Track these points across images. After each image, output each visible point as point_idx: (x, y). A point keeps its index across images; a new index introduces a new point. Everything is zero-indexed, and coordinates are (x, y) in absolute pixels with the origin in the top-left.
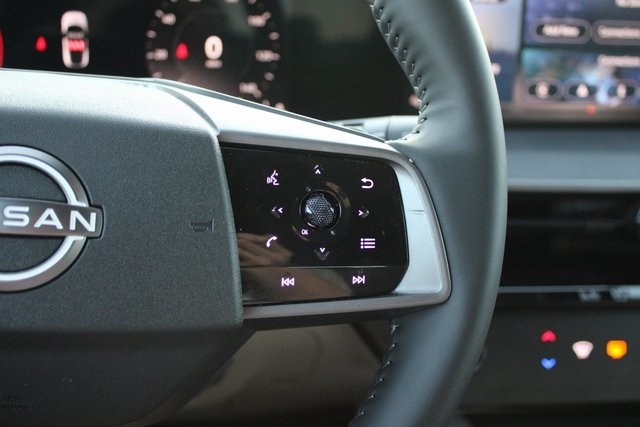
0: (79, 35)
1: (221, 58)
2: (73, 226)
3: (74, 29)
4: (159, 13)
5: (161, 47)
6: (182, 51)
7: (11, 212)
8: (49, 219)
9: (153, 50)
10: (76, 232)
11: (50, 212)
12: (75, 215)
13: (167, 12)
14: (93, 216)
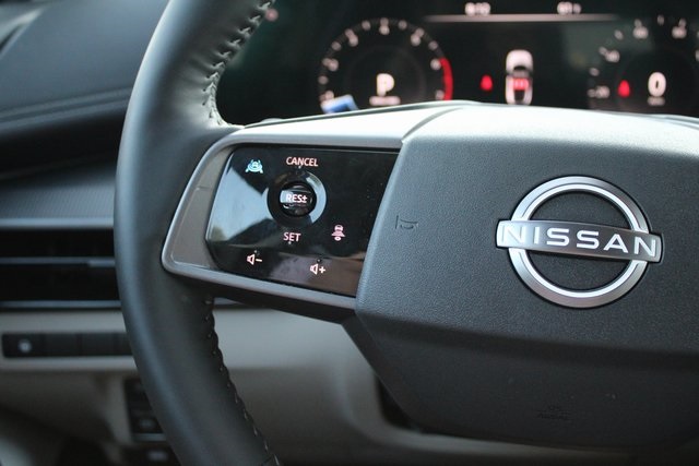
0: (523, 74)
1: (664, 96)
2: (636, 251)
3: (519, 68)
4: (603, 51)
5: (602, 85)
6: (624, 89)
7: (583, 236)
8: (616, 243)
9: (595, 88)
10: (638, 257)
11: (617, 237)
12: (638, 240)
13: (610, 49)
14: (653, 242)
